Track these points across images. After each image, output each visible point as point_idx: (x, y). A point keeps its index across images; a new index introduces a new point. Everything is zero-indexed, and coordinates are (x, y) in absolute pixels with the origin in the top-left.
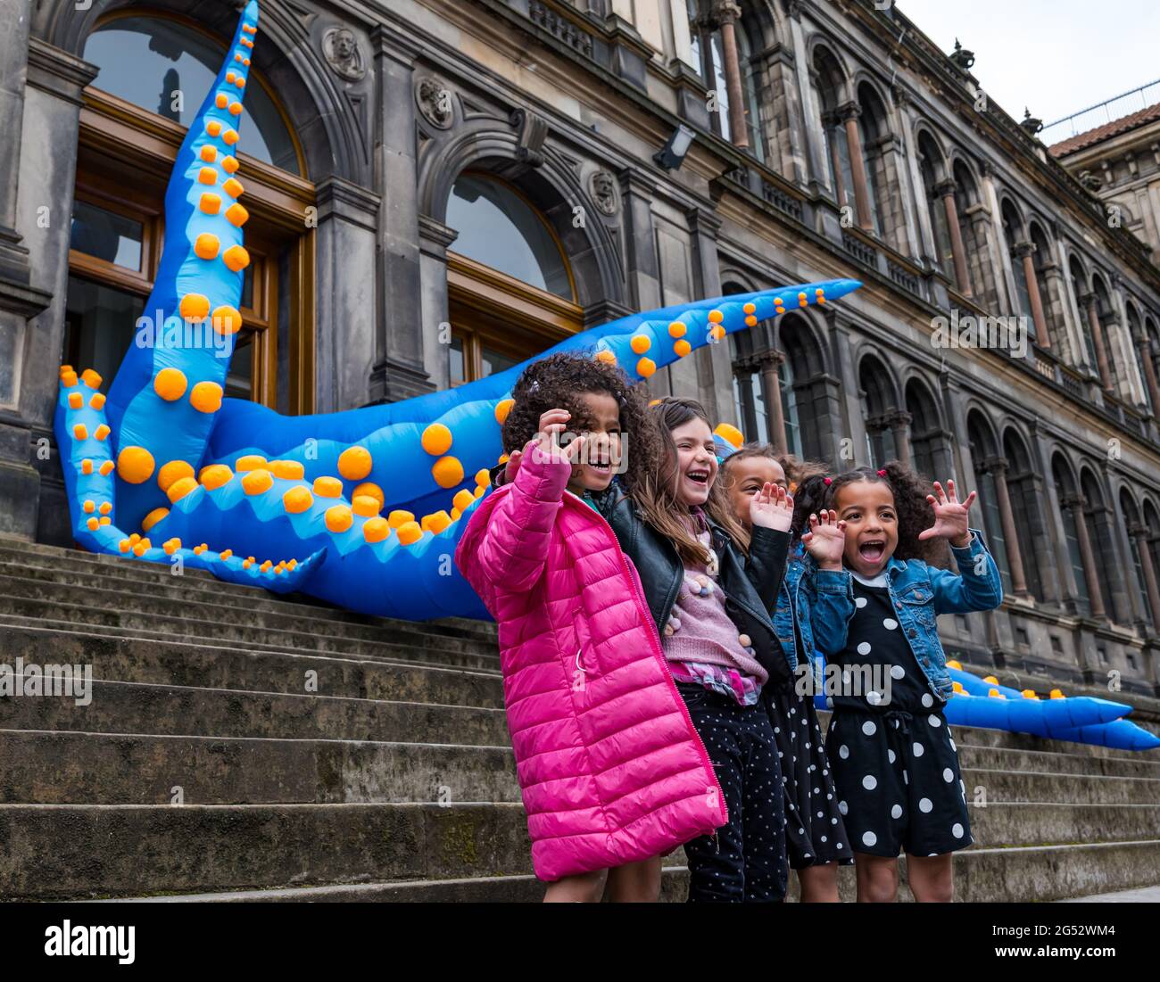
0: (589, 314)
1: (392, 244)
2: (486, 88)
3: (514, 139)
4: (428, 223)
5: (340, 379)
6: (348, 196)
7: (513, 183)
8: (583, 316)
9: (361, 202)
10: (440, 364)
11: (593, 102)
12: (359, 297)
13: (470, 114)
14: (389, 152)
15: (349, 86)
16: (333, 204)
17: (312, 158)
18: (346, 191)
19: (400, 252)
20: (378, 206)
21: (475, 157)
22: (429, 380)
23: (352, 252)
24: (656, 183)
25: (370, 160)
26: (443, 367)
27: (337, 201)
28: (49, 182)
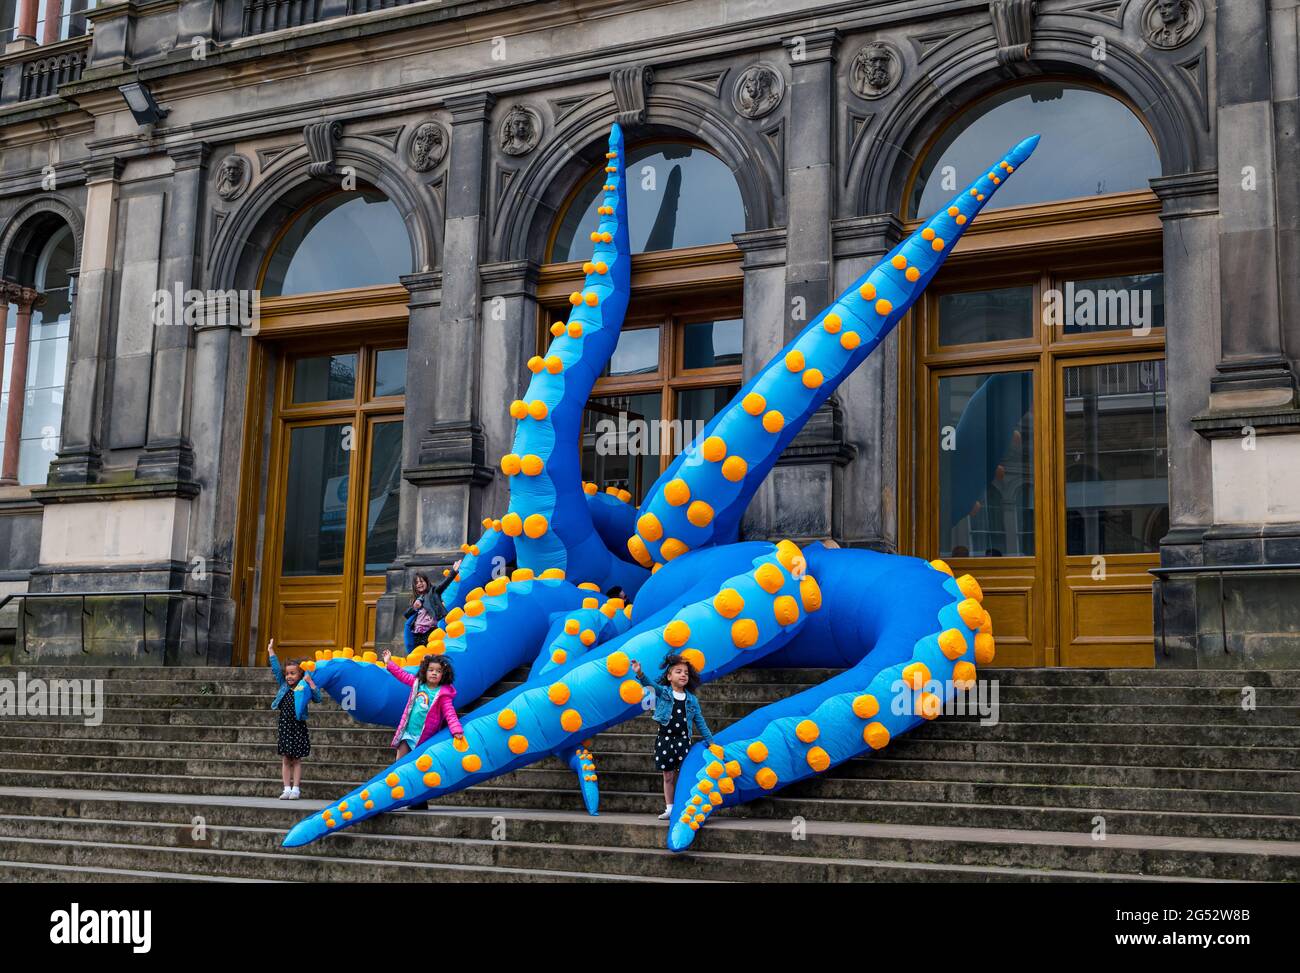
1: (794, 274)
2: (940, 8)
3: (993, 43)
4: (849, 224)
6: (755, 245)
12: (771, 341)
13: (930, 49)
14: (795, 174)
15: (764, 121)
18: (750, 241)
19: (805, 277)
20: (786, 238)
23: (763, 297)
25: (786, 189)
26: (875, 374)
27: (748, 254)
28: (504, 367)
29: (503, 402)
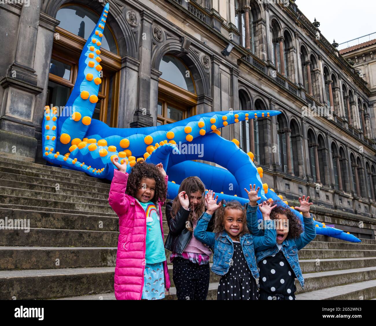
0: (199, 97)
1: (143, 76)
2: (173, 30)
3: (181, 45)
4: (154, 70)
5: (125, 115)
6: (131, 61)
7: (179, 58)
8: (197, 98)
9: (135, 63)
10: (154, 111)
11: (204, 35)
12: (132, 91)
13: (168, 38)
14: (144, 48)
15: (133, 28)
16: (126, 63)
17: (121, 49)
18: (130, 60)
19: (145, 78)
20: (139, 64)
21: (169, 50)
22: (151, 116)
23: (131, 78)
24: (221, 60)
25: (138, 51)
27: (127, 63)
28: (44, 55)
29: (43, 68)
